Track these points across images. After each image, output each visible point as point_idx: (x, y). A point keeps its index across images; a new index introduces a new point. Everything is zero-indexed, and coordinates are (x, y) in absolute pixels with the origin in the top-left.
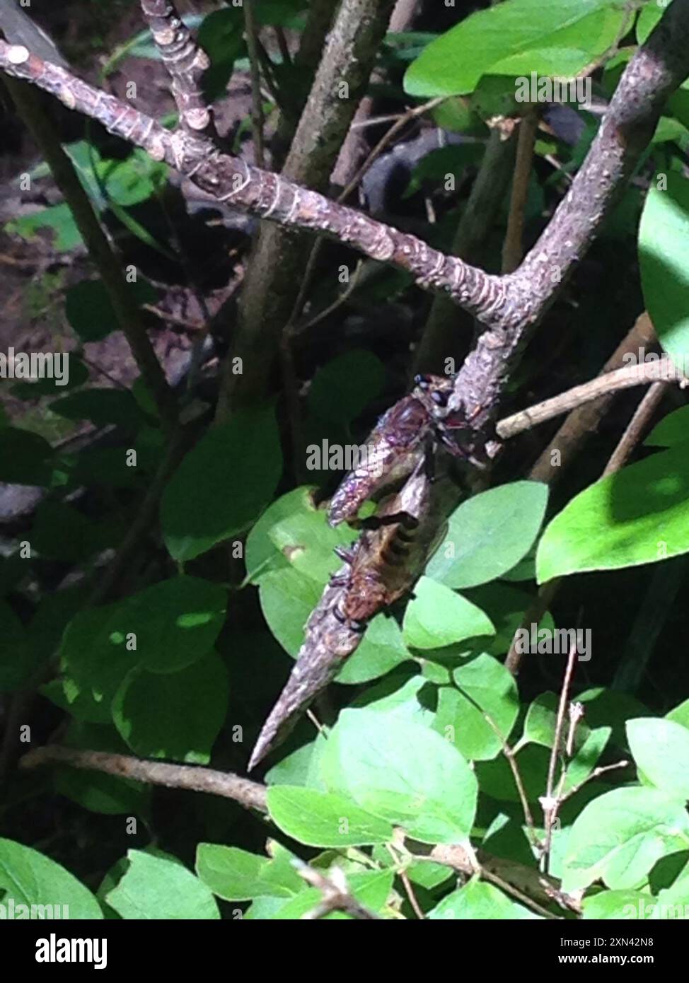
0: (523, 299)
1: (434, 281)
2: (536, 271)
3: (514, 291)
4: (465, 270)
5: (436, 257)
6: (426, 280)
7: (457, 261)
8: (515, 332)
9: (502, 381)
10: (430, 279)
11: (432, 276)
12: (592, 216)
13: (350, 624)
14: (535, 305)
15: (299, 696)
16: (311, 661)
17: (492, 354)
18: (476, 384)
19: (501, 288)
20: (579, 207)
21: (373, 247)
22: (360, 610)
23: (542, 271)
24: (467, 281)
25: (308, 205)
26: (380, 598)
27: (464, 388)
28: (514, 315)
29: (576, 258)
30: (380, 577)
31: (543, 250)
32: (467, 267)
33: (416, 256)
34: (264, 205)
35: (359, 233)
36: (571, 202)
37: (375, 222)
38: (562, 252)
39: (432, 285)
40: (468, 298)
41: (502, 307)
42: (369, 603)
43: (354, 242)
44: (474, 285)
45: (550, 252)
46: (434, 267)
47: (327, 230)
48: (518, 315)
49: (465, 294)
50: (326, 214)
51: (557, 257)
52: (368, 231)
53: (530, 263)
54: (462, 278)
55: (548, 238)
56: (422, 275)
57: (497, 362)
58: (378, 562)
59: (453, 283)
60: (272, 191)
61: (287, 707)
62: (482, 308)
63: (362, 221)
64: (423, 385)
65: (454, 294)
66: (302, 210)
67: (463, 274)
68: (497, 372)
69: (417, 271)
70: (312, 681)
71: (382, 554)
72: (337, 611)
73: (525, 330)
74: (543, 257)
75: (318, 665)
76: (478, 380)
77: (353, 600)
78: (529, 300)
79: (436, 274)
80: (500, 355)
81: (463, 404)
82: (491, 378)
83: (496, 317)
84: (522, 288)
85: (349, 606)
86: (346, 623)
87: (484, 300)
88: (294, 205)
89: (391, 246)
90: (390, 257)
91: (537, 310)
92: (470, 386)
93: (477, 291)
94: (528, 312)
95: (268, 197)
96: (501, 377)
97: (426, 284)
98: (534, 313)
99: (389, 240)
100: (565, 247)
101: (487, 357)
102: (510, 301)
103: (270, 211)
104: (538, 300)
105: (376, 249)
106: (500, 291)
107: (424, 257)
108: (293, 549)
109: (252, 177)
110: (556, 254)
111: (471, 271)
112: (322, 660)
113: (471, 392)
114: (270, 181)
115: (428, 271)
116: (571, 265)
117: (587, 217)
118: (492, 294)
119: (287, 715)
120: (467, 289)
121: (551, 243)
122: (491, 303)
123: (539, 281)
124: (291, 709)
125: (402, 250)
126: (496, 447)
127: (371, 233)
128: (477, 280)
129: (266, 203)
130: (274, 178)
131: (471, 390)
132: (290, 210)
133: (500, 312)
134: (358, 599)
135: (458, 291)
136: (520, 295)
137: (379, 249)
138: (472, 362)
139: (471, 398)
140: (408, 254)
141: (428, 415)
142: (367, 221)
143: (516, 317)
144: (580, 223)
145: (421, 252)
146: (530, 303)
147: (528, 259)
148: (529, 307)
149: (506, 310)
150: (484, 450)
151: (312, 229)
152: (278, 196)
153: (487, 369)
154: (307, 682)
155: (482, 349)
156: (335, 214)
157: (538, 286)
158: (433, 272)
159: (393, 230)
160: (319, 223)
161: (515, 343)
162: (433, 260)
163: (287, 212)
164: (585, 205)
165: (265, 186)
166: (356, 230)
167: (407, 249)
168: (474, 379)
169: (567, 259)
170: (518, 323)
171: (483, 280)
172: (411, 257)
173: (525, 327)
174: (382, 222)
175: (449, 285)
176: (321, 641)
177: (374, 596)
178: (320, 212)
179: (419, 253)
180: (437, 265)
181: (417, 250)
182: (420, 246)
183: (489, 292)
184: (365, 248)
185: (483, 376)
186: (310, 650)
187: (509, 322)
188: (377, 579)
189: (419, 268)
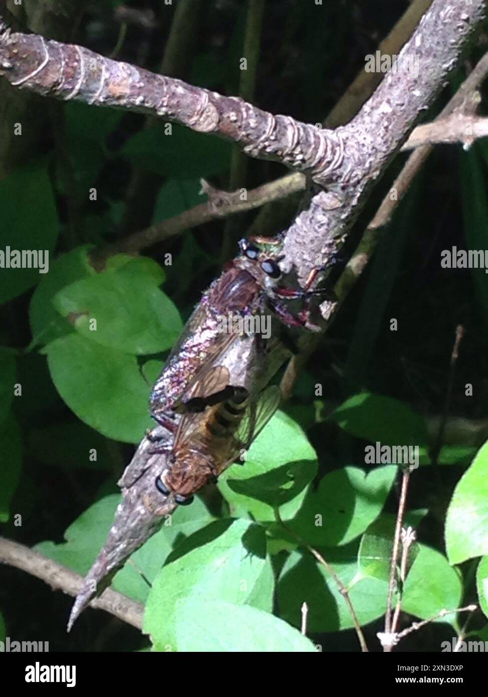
0: (362, 155)
1: (265, 147)
2: (378, 124)
3: (353, 147)
4: (298, 129)
5: (266, 121)
6: (256, 147)
7: (288, 120)
8: (355, 191)
9: (338, 241)
10: (262, 145)
11: (263, 142)
12: (444, 63)
13: (175, 497)
14: (378, 160)
15: (119, 554)
16: (129, 521)
17: (328, 215)
18: (310, 246)
19: (339, 145)
20: (429, 53)
21: (195, 118)
22: (186, 485)
23: (386, 124)
24: (301, 142)
25: (118, 80)
26: (208, 471)
27: (295, 250)
28: (355, 173)
29: (426, 107)
30: (206, 449)
31: (386, 99)
32: (300, 125)
33: (244, 122)
34: (67, 86)
35: (178, 105)
36: (420, 47)
37: (194, 88)
38: (409, 102)
39: (263, 152)
40: (303, 161)
41: (340, 166)
42: (196, 478)
43: (172, 115)
44: (310, 146)
45: (394, 102)
46: (264, 132)
47: (141, 106)
48: (359, 172)
49: (300, 157)
50: (140, 88)
51: (403, 108)
52: (188, 100)
53: (369, 114)
54: (296, 141)
55: (391, 86)
56: (251, 142)
57: (334, 223)
58: (204, 434)
59: (286, 147)
60: (74, 68)
61: (106, 565)
62: (318, 170)
63: (180, 90)
64: (252, 254)
65: (288, 158)
66: (111, 86)
67: (296, 136)
68: (332, 233)
69: (245, 139)
70: (132, 540)
71: (208, 425)
72: (159, 483)
73: (366, 188)
74: (386, 108)
75: (137, 525)
76: (312, 241)
77: (178, 475)
78: (370, 155)
79: (267, 139)
80: (337, 216)
81: (294, 266)
82: (326, 239)
83: (334, 178)
84: (362, 142)
85: (174, 481)
86: (171, 495)
87: (320, 162)
88: (102, 83)
89: (215, 116)
90: (215, 128)
91: (380, 165)
92: (303, 248)
93: (312, 152)
94: (370, 168)
95: (71, 76)
96: (338, 237)
97: (256, 153)
98: (376, 169)
99: (213, 108)
100: (414, 96)
101: (321, 218)
102: (349, 158)
103: (75, 92)
104: (380, 155)
105: (199, 120)
106: (337, 149)
107: (252, 123)
108: (77, 315)
109: (50, 56)
110: (402, 105)
111: (305, 129)
112: (141, 520)
113: (303, 253)
114: (72, 57)
115: (258, 137)
116: (418, 115)
117: (439, 64)
118: (329, 152)
119: (106, 573)
120: (301, 152)
121: (396, 92)
122: (329, 163)
123: (382, 135)
124: (109, 568)
125: (229, 117)
126: (331, 306)
127: (193, 103)
128: (312, 139)
129: (69, 83)
130: (75, 52)
131: (304, 252)
132: (98, 89)
133: (338, 172)
134: (185, 473)
135: (291, 155)
136: (359, 150)
137: (202, 119)
138: (304, 222)
139: (304, 260)
140: (235, 121)
141: (259, 288)
142: (185, 88)
143: (356, 175)
144: (431, 70)
145: (248, 117)
146: (372, 159)
147: (366, 108)
148: (371, 163)
149: (345, 169)
150: (319, 311)
151: (125, 106)
152: (83, 73)
153: (322, 230)
154: (126, 542)
155: (315, 209)
156: (150, 87)
157: (379, 140)
158: (263, 138)
159: (216, 95)
160: (132, 100)
161: (354, 202)
162: (263, 124)
163: (94, 92)
164: (437, 51)
165: (67, 64)
166: (174, 102)
167: (233, 116)
168: (307, 241)
169: (415, 109)
170: (358, 182)
171: (319, 138)
172: (239, 124)
173: (366, 185)
174: (203, 87)
175: (282, 150)
176: (140, 501)
177: (202, 470)
178: (133, 87)
179: (246, 119)
180: (267, 131)
181: (245, 115)
182: (248, 109)
183: (326, 151)
184: (186, 120)
185: (316, 237)
186: (128, 511)
187: (348, 181)
188: (204, 451)
189: (248, 135)
